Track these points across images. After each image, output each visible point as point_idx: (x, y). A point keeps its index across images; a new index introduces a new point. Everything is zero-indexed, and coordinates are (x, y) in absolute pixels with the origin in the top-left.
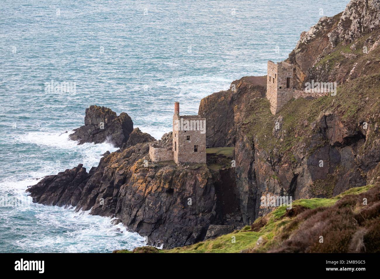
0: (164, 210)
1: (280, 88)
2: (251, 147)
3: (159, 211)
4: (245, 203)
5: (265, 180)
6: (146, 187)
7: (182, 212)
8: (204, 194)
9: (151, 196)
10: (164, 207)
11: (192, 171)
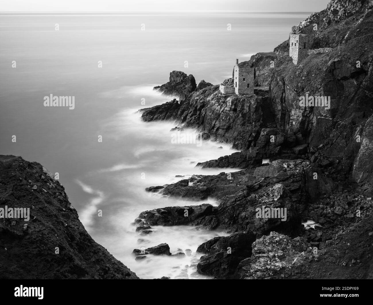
0: (232, 121)
1: (300, 48)
2: (283, 84)
3: (229, 121)
4: (279, 116)
5: (293, 102)
6: (220, 108)
7: (242, 122)
8: (255, 111)
9: (223, 113)
10: (232, 119)
11: (248, 98)
